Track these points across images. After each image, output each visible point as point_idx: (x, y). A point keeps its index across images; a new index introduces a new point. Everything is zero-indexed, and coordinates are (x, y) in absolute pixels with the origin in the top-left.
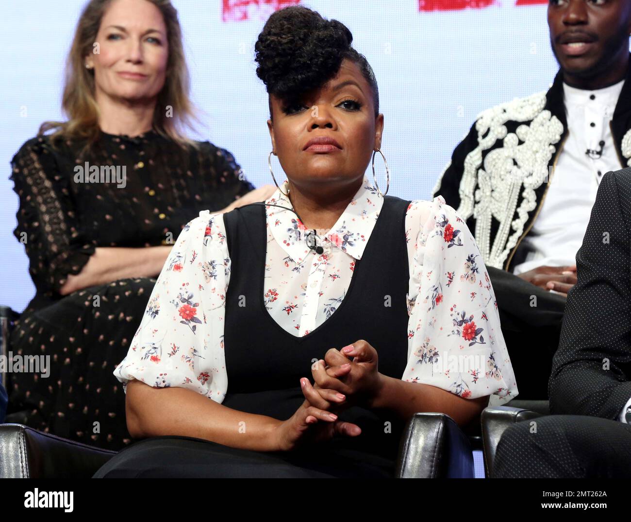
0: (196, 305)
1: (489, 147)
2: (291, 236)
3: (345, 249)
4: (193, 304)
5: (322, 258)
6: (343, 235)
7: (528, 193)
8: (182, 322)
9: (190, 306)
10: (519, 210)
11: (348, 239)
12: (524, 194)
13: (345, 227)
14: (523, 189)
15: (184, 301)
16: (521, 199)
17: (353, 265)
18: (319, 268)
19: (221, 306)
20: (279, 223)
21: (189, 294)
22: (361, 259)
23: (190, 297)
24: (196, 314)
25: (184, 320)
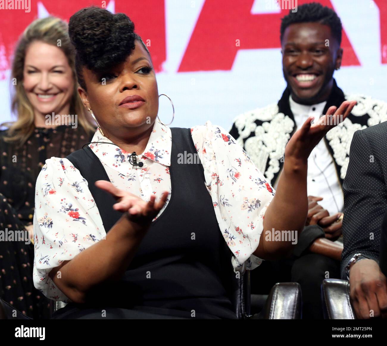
0: (76, 210)
1: (247, 137)
2: (118, 160)
3: (158, 161)
4: (74, 210)
5: (143, 170)
6: (154, 152)
7: (273, 162)
8: (74, 220)
9: (73, 212)
10: (267, 173)
11: (157, 154)
12: (271, 163)
13: (154, 147)
14: (269, 160)
15: (68, 210)
16: (268, 166)
17: (167, 170)
18: (145, 177)
19: (94, 207)
20: (106, 154)
21: (69, 204)
22: (171, 165)
23: (71, 207)
24: (79, 215)
25: (75, 219)
